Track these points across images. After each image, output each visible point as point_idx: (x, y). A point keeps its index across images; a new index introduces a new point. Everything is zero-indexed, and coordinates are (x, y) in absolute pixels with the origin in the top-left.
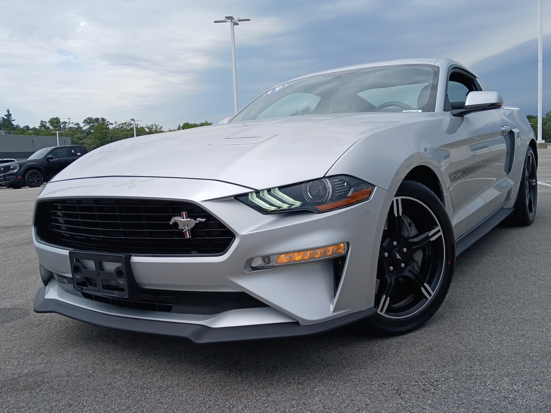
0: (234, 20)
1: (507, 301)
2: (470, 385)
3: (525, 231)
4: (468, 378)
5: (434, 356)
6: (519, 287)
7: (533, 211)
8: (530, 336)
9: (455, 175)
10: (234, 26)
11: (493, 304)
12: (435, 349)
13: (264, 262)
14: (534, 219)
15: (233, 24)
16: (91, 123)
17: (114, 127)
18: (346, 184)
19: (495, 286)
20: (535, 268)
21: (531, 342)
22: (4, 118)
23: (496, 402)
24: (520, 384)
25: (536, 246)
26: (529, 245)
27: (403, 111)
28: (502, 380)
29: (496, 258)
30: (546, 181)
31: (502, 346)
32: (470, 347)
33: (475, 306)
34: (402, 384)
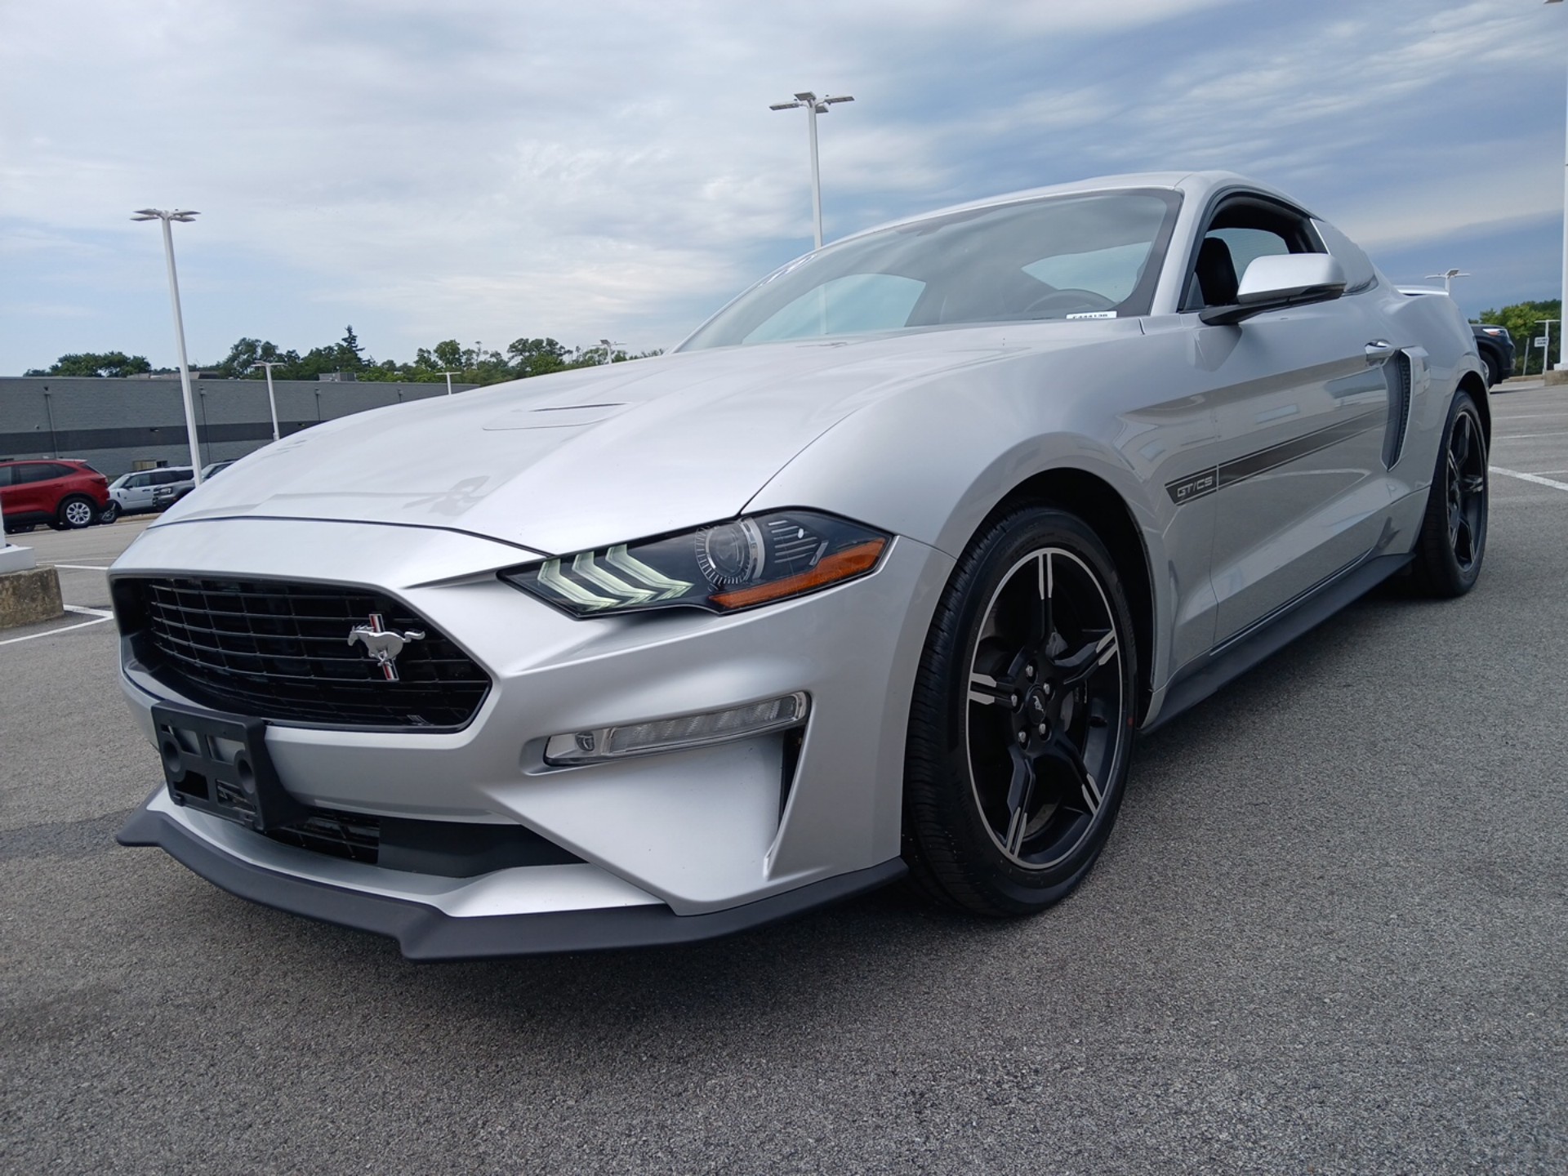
0: (817, 101)
1: (1322, 821)
2: (1123, 1092)
3: (1445, 613)
4: (1125, 1066)
5: (1062, 991)
6: (1369, 781)
7: (1473, 561)
8: (1347, 936)
9: (1192, 485)
10: (818, 115)
11: (1281, 831)
12: (1071, 969)
13: (582, 746)
14: (1474, 582)
15: (814, 109)
16: (524, 351)
17: (574, 358)
18: (801, 533)
19: (1306, 775)
20: (1433, 723)
21: (1344, 956)
22: (342, 346)
23: (1171, 1155)
24: (1263, 1095)
25: (1457, 658)
26: (1440, 654)
27: (1070, 316)
28: (1218, 1078)
29: (1338, 692)
30: (1547, 473)
31: (1256, 967)
32: (1169, 966)
33: (1229, 835)
34: (941, 1076)
